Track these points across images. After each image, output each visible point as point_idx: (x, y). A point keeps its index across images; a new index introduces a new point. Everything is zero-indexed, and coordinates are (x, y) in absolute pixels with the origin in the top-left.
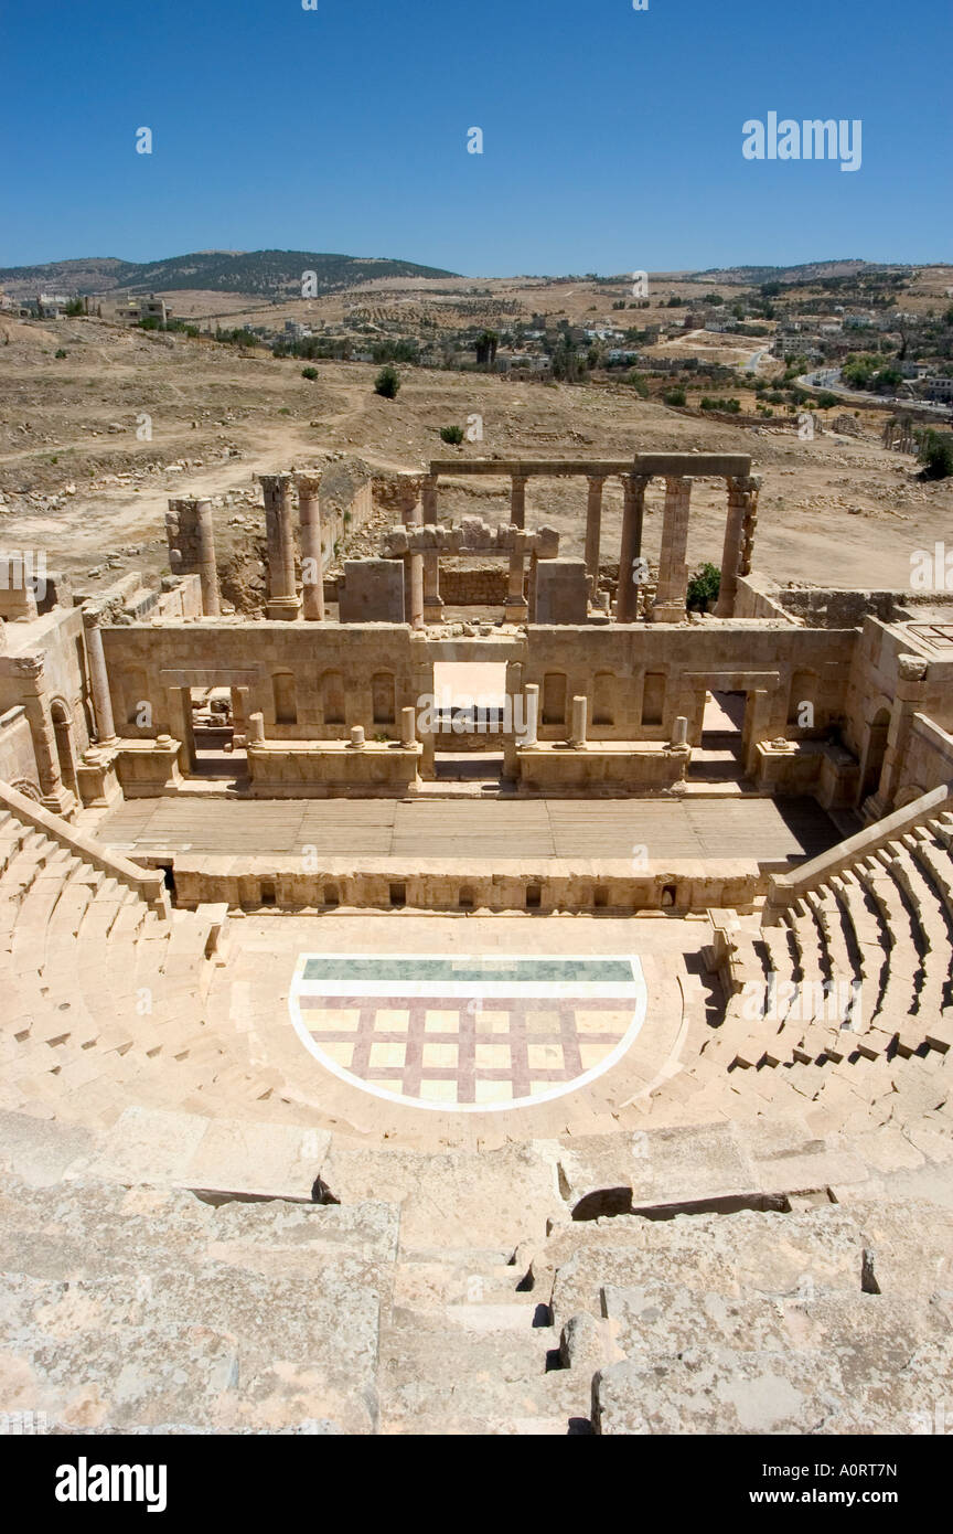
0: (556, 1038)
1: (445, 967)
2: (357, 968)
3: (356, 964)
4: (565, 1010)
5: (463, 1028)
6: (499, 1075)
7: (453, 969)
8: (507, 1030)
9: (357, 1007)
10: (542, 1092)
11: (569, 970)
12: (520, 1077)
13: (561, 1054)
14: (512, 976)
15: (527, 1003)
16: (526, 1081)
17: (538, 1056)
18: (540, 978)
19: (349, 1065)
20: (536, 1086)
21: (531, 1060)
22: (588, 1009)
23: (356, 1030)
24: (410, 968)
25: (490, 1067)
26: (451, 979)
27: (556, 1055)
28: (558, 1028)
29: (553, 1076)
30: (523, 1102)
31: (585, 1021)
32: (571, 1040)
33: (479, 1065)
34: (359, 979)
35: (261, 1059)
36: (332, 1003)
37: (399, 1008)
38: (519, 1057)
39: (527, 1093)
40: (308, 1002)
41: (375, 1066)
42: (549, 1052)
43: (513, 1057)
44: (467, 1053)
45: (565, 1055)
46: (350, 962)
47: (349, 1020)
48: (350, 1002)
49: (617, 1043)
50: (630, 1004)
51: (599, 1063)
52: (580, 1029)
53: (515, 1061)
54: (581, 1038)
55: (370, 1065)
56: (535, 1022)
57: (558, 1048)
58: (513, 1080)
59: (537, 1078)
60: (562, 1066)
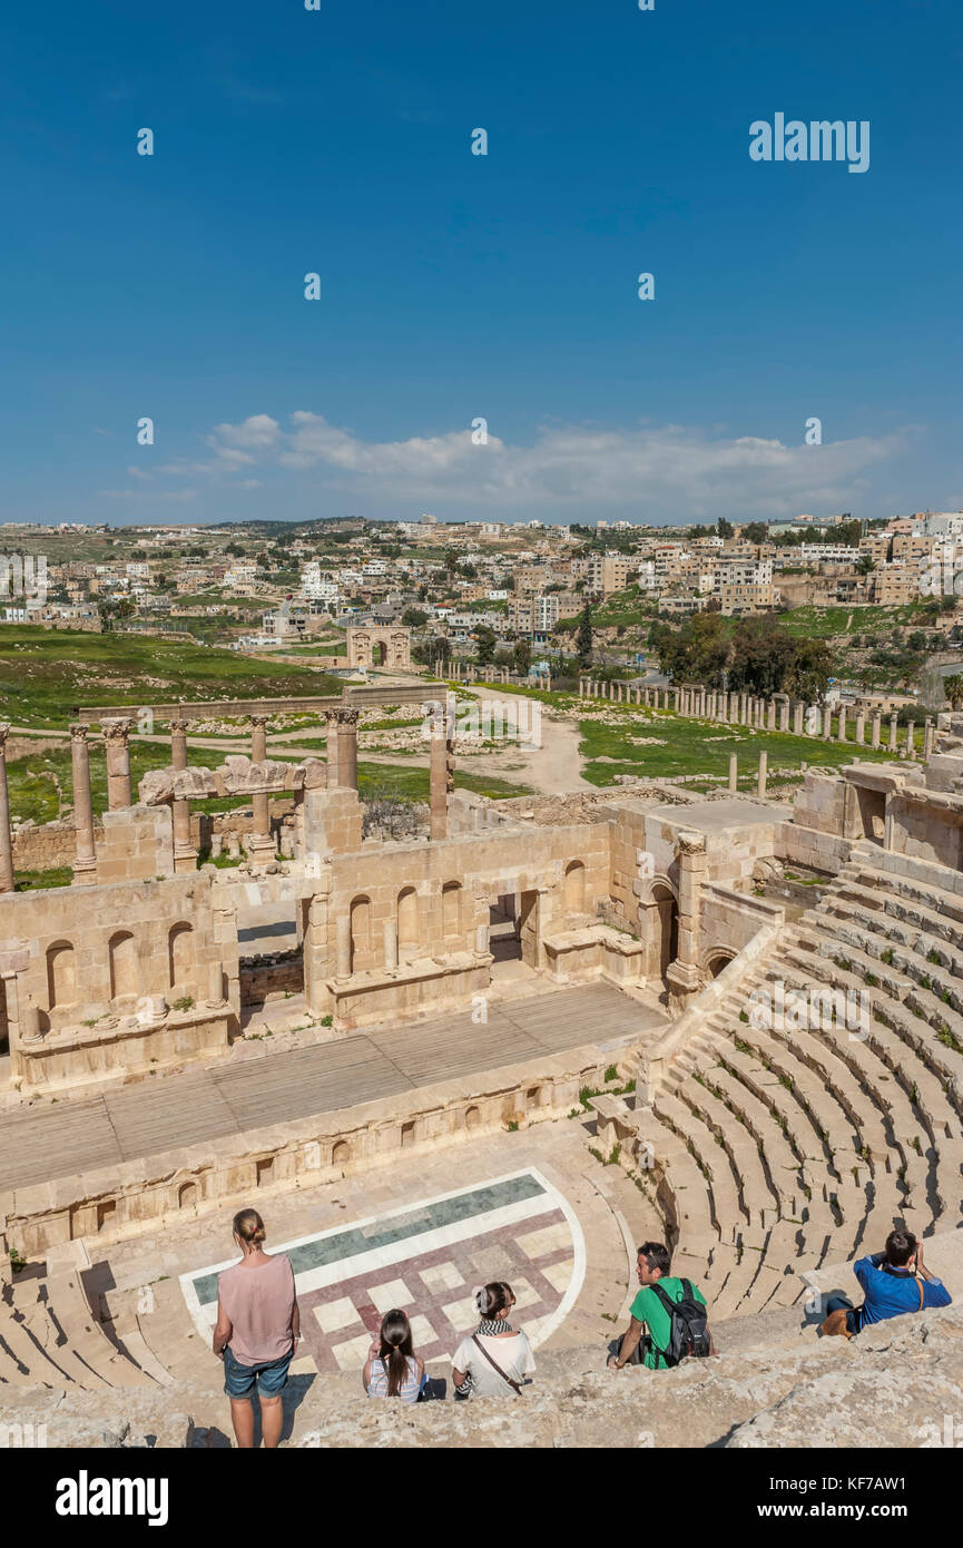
1: (355, 1238)
4: (505, 1241)
5: (418, 1295)
8: (461, 1281)
11: (480, 1201)
14: (429, 1224)
15: (465, 1246)
18: (458, 1218)
22: (524, 1233)
24: (318, 1250)
26: (369, 1248)
28: (510, 1262)
31: (529, 1246)
32: (528, 1269)
37: (336, 1297)
44: (439, 1322)
45: (533, 1286)
49: (572, 1256)
50: (558, 1215)
51: (569, 1282)
52: (530, 1254)
54: (536, 1264)
60: (539, 1298)
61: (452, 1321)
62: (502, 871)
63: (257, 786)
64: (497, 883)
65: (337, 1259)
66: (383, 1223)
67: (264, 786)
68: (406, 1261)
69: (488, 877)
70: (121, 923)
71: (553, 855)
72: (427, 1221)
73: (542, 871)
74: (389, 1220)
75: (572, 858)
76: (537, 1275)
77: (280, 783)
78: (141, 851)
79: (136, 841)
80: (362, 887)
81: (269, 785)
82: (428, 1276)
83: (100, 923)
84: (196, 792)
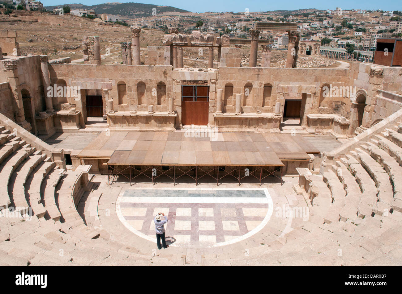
0: (235, 219)
1: (185, 192)
2: (147, 193)
3: (147, 191)
4: (238, 208)
5: (193, 215)
6: (210, 233)
7: (189, 193)
8: (212, 215)
9: (145, 206)
10: (230, 240)
11: (239, 193)
12: (219, 234)
13: (237, 224)
14: (214, 195)
15: (221, 205)
16: (222, 235)
17: (227, 225)
18: (226, 196)
19: (141, 229)
20: (226, 237)
21: (224, 227)
22: (248, 207)
23: (144, 215)
24: (170, 192)
25: (205, 229)
26: (187, 196)
27: (235, 225)
28: (235, 215)
29: (234, 233)
30: (221, 244)
31: (247, 212)
32: (241, 219)
33: (200, 229)
34: (147, 196)
35: (100, 227)
36: (134, 205)
37: (165, 207)
38: (219, 226)
39: (223, 240)
40: (124, 205)
41: (152, 230)
42: (232, 224)
43: (216, 226)
44: (195, 225)
45: (239, 225)
46: (144, 191)
47: (143, 212)
48: (143, 205)
49: (262, 220)
50: (266, 206)
51: (255, 229)
52: (245, 215)
53: (217, 227)
54: (245, 218)
55: (150, 229)
56: (224, 212)
57: (236, 222)
58: (216, 235)
59: (228, 234)
60: (238, 229)
61: (200, 226)
62: (291, 83)
63: (202, 43)
64: (288, 88)
65: (174, 196)
66: (198, 191)
67: (205, 43)
68: (197, 204)
69: (284, 85)
70: (141, 78)
71: (316, 80)
72: (214, 194)
73: (310, 86)
74: (200, 190)
75: (325, 82)
76: (243, 222)
77: (211, 43)
78: (159, 61)
79: (158, 57)
80: (231, 79)
81: (207, 43)
82: (201, 211)
83: (134, 77)
84: (180, 42)
